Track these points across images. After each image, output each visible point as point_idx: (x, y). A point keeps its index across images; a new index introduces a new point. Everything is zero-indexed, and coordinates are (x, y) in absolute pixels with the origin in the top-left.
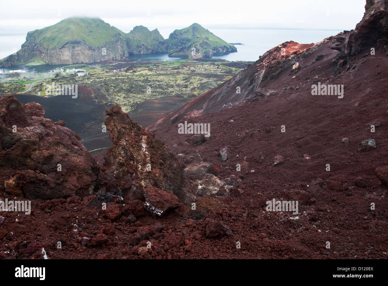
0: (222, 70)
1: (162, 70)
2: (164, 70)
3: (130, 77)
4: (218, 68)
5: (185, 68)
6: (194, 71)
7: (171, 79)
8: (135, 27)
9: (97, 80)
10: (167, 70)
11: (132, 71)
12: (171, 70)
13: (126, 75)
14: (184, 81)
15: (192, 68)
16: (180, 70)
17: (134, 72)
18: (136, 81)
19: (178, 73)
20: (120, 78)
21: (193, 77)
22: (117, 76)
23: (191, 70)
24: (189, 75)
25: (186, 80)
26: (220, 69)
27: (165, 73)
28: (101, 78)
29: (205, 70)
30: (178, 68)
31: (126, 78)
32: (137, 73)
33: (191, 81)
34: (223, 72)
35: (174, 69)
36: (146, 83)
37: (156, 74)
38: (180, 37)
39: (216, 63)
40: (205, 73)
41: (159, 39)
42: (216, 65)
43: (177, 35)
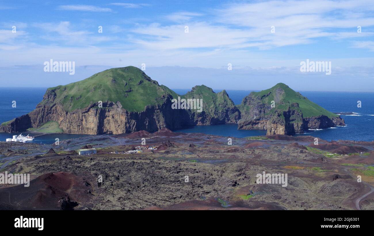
0: (306, 156)
1: (210, 152)
2: (214, 152)
3: (155, 161)
4: (302, 152)
5: (246, 150)
6: (259, 156)
8: (194, 86)
9: (103, 162)
10: (218, 152)
11: (163, 151)
12: (225, 152)
13: (153, 157)
15: (257, 152)
16: (238, 154)
17: (168, 152)
18: (160, 169)
19: (233, 159)
20: (139, 161)
21: (252, 168)
22: (137, 158)
23: (255, 155)
24: (249, 162)
25: (239, 171)
26: (304, 155)
27: (212, 157)
28: (111, 160)
29: (278, 155)
30: (236, 150)
31: (148, 161)
32: (170, 155)
34: (308, 160)
35: (229, 151)
36: (173, 173)
37: (197, 157)
38: (258, 103)
39: (300, 143)
40: (276, 160)
41: (227, 104)
42: (300, 147)
43: (253, 100)
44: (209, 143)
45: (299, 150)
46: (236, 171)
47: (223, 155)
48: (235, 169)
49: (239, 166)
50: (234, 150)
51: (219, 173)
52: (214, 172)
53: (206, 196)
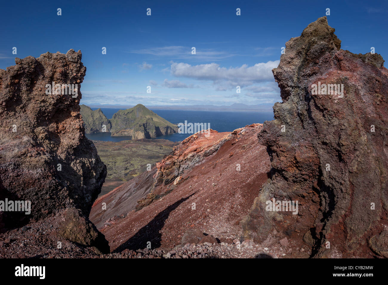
0: (164, 151)
1: (102, 151)
2: (104, 151)
4: (160, 149)
5: (126, 149)
6: (135, 152)
7: (111, 160)
10: (107, 151)
12: (112, 151)
14: (124, 163)
15: (134, 149)
16: (121, 151)
19: (119, 155)
21: (133, 159)
23: (132, 151)
24: (130, 156)
25: (126, 161)
26: (163, 150)
27: (105, 154)
29: (147, 151)
30: (119, 149)
33: (132, 162)
35: (115, 150)
38: (125, 118)
39: (158, 144)
40: (146, 154)
41: (102, 119)
42: (159, 146)
43: (121, 116)
44: (98, 145)
45: (159, 147)
46: (124, 161)
47: (112, 152)
48: (122, 161)
49: (124, 159)
50: (118, 149)
51: (113, 163)
52: (109, 163)
53: (110, 177)
